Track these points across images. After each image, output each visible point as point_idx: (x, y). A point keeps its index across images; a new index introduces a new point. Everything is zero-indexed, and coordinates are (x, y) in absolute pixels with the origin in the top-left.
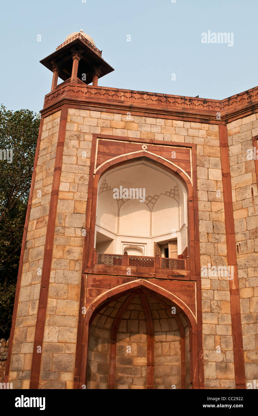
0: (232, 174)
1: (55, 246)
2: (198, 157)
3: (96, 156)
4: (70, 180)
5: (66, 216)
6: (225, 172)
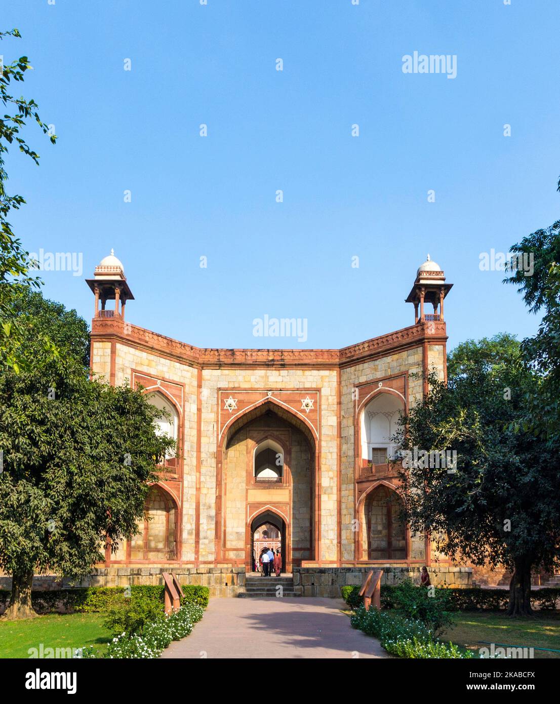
0: (202, 410)
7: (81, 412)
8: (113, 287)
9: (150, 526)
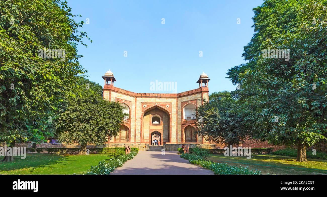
2: (132, 104)
6: (135, 107)
7: (101, 107)
8: (110, 78)
9: (121, 134)
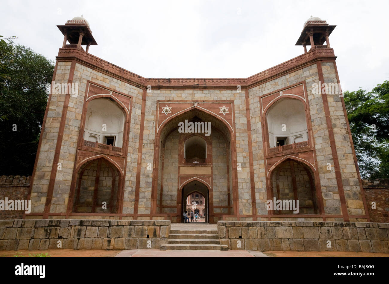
0: (145, 113)
1: (64, 134)
2: (133, 103)
3: (88, 92)
4: (74, 102)
5: (71, 120)
6: (143, 112)
8: (79, 32)
